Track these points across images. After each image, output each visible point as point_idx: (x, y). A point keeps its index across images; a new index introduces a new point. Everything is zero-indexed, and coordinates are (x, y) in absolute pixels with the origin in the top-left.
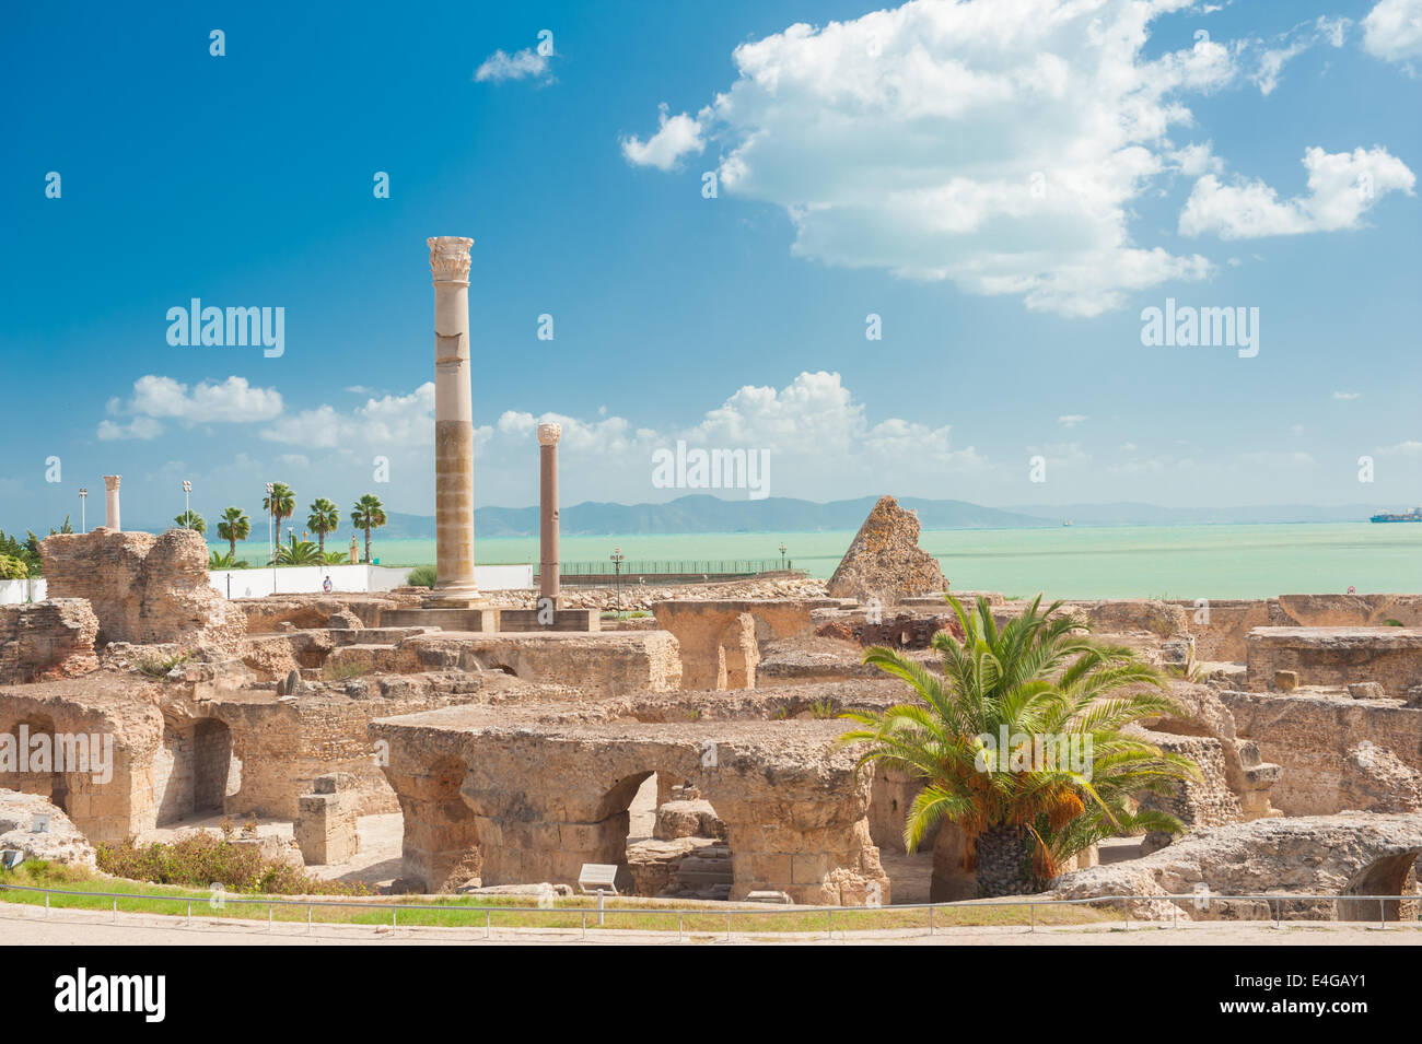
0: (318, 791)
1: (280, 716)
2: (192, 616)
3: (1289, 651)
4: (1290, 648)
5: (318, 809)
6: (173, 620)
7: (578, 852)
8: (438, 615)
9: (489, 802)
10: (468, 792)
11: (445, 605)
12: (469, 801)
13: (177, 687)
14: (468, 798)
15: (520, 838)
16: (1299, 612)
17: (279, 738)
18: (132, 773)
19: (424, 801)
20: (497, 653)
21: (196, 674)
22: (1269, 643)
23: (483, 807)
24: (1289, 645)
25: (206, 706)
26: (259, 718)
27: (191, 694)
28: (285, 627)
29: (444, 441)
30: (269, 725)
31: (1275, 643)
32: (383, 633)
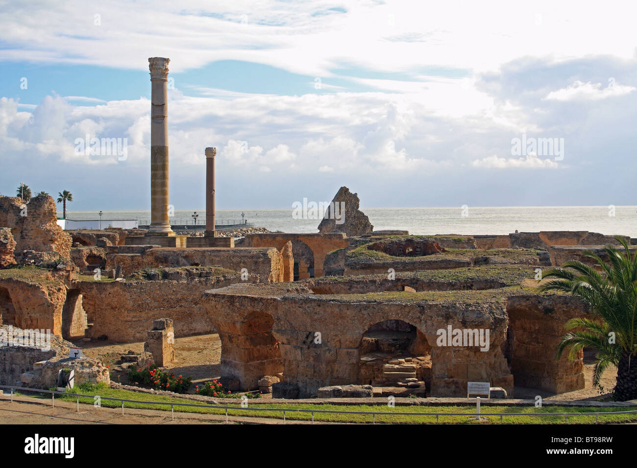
0: (155, 329)
1: (116, 288)
2: (50, 238)
3: (575, 256)
4: (576, 255)
5: (158, 338)
6: (40, 240)
7: (347, 364)
8: (154, 239)
9: (291, 336)
10: (278, 331)
11: (156, 235)
12: (277, 336)
13: (61, 273)
14: (278, 335)
15: (313, 357)
16: (549, 239)
17: (115, 299)
18: (54, 318)
19: (239, 335)
20: (194, 257)
21: (71, 267)
22: (567, 252)
23: (287, 339)
24: (575, 254)
25: (75, 283)
26: (104, 289)
27: (68, 277)
28: (78, 244)
29: (156, 156)
30: (110, 293)
31: (569, 252)
32: (132, 247)
